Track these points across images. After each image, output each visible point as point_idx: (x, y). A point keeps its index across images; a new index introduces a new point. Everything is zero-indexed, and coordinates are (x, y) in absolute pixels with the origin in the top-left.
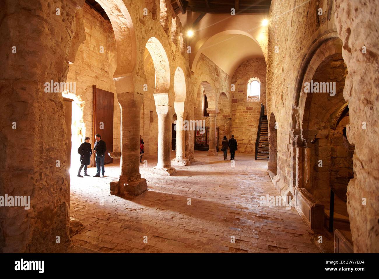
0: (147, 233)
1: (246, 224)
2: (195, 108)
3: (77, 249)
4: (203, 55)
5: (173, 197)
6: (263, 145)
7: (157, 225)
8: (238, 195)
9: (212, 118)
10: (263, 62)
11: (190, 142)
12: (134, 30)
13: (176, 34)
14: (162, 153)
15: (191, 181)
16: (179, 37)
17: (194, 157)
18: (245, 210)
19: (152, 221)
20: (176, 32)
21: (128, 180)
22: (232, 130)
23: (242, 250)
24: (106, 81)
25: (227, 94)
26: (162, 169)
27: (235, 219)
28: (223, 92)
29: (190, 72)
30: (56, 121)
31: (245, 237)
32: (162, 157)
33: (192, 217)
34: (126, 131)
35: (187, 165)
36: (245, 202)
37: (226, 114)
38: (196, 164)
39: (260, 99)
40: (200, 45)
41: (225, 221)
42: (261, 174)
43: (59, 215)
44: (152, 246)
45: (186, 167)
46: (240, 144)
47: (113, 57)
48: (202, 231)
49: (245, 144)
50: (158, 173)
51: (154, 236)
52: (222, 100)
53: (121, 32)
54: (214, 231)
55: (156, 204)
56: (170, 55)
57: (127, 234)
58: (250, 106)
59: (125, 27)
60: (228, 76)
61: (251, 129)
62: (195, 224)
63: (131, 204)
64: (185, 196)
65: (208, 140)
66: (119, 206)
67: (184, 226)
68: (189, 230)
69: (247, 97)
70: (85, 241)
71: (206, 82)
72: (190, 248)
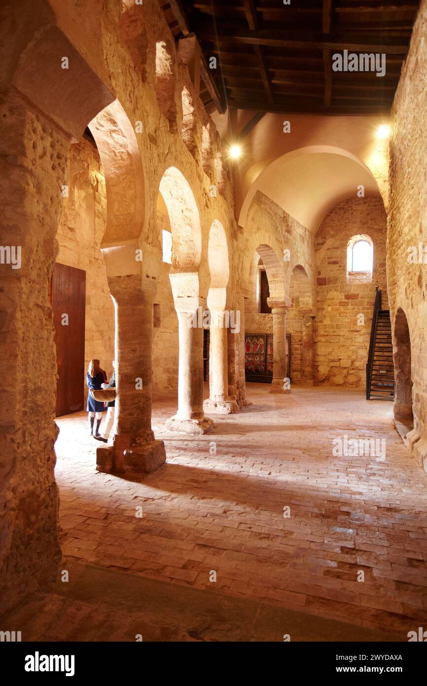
0: (184, 540)
1: (362, 521)
2: (245, 298)
3: (73, 567)
4: (260, 192)
5: (218, 475)
6: (380, 369)
7: (200, 526)
8: (341, 469)
9: (278, 318)
10: (377, 204)
11: (238, 366)
12: (140, 158)
13: (210, 154)
14: (188, 390)
15: (246, 444)
16: (215, 160)
17: (246, 397)
18: (358, 497)
19: (189, 519)
20: (209, 151)
21: (132, 443)
22: (317, 341)
23: (361, 566)
24: (70, 247)
25: (307, 269)
26: (187, 422)
27: (340, 513)
28: (299, 264)
29: (236, 227)
30: (44, 340)
31: (364, 543)
32: (188, 397)
33: (261, 510)
34: (126, 349)
35: (233, 411)
36: (356, 482)
37: (304, 309)
38: (249, 411)
39: (373, 277)
40: (254, 175)
41: (322, 516)
42: (379, 430)
43: (47, 506)
44: (199, 562)
45: (231, 415)
46: (333, 368)
47: (83, 199)
48: (283, 535)
49: (345, 368)
50: (180, 428)
51: (198, 545)
52: (297, 280)
53: (115, 160)
54: (307, 534)
55: (189, 488)
56: (200, 198)
57: (149, 543)
58: (352, 291)
59: (122, 152)
60: (307, 233)
61: (355, 338)
62: (269, 523)
63: (141, 490)
64: (240, 472)
65: (269, 361)
66: (119, 492)
67: (249, 526)
68: (260, 534)
69: (347, 273)
70: (73, 557)
71: (267, 246)
72: (267, 564)
